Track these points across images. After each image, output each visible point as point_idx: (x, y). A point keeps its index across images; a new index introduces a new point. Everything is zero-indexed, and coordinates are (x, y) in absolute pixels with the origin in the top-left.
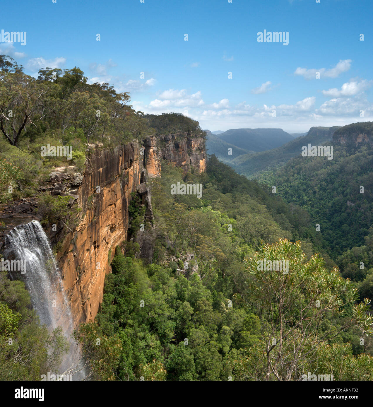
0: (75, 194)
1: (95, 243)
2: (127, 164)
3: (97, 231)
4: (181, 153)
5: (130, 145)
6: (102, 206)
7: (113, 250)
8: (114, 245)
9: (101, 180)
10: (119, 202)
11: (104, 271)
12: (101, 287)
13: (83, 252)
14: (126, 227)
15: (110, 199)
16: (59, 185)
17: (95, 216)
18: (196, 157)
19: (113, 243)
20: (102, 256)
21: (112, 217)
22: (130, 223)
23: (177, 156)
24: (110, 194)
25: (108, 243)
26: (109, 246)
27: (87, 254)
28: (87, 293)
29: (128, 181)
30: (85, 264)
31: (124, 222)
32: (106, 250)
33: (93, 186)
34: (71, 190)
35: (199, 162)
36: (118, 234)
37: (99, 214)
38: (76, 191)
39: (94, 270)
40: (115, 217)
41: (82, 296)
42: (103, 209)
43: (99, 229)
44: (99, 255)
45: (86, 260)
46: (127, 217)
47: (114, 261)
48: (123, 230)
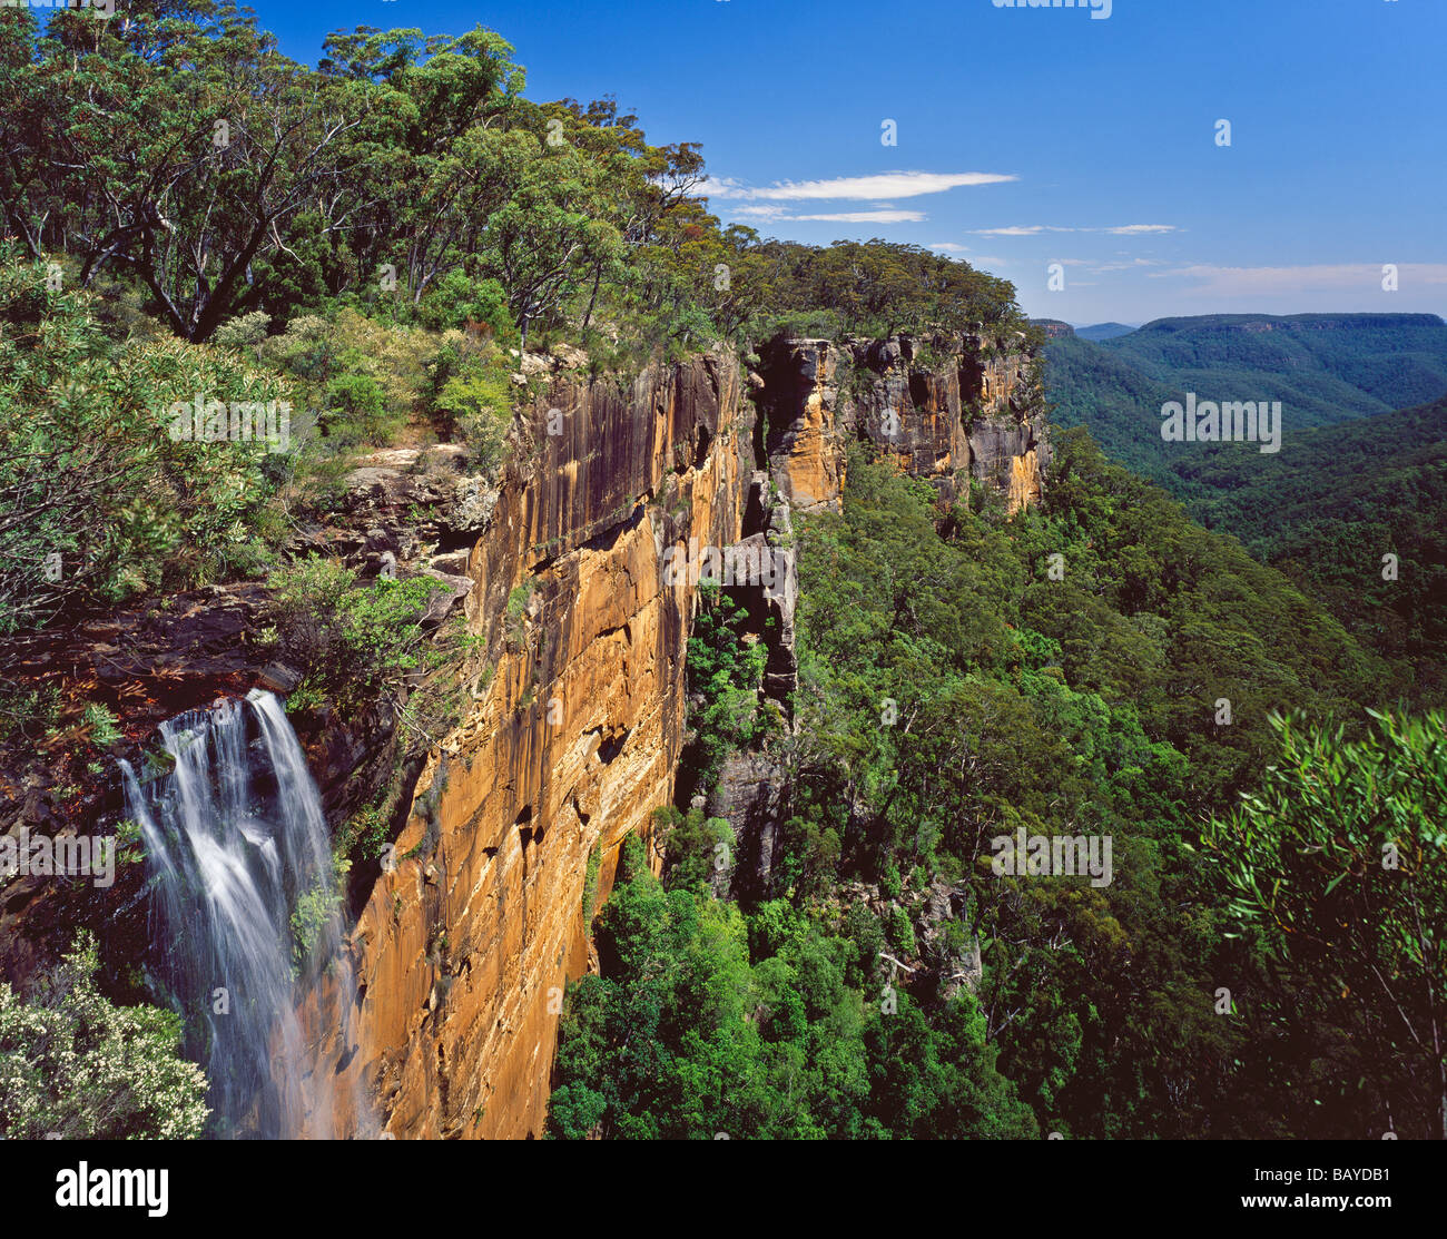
0: (456, 572)
1: (525, 816)
2: (686, 449)
3: (539, 755)
4: (933, 417)
5: (700, 367)
6: (567, 636)
7: (609, 854)
8: (616, 826)
9: (570, 513)
10: (646, 622)
11: (559, 962)
12: (543, 1053)
13: (469, 862)
14: (674, 739)
15: (607, 605)
16: (385, 529)
17: (535, 680)
18: (998, 443)
19: (608, 817)
20: (558, 885)
21: (611, 692)
22: (694, 722)
23: (914, 430)
24: (608, 579)
25: (585, 819)
26: (592, 831)
27: (485, 868)
28: (473, 1078)
29: (687, 525)
30: (475, 924)
31: (664, 719)
32: (574, 854)
33: (532, 539)
34: (438, 552)
35: (1006, 464)
36: (635, 773)
37: (551, 675)
38: (462, 561)
39: (513, 958)
40: (626, 690)
41: (444, 1101)
42: (573, 650)
43: (549, 748)
44: (543, 878)
45: (478, 901)
46: (680, 690)
47: (612, 913)
48: (658, 753)
